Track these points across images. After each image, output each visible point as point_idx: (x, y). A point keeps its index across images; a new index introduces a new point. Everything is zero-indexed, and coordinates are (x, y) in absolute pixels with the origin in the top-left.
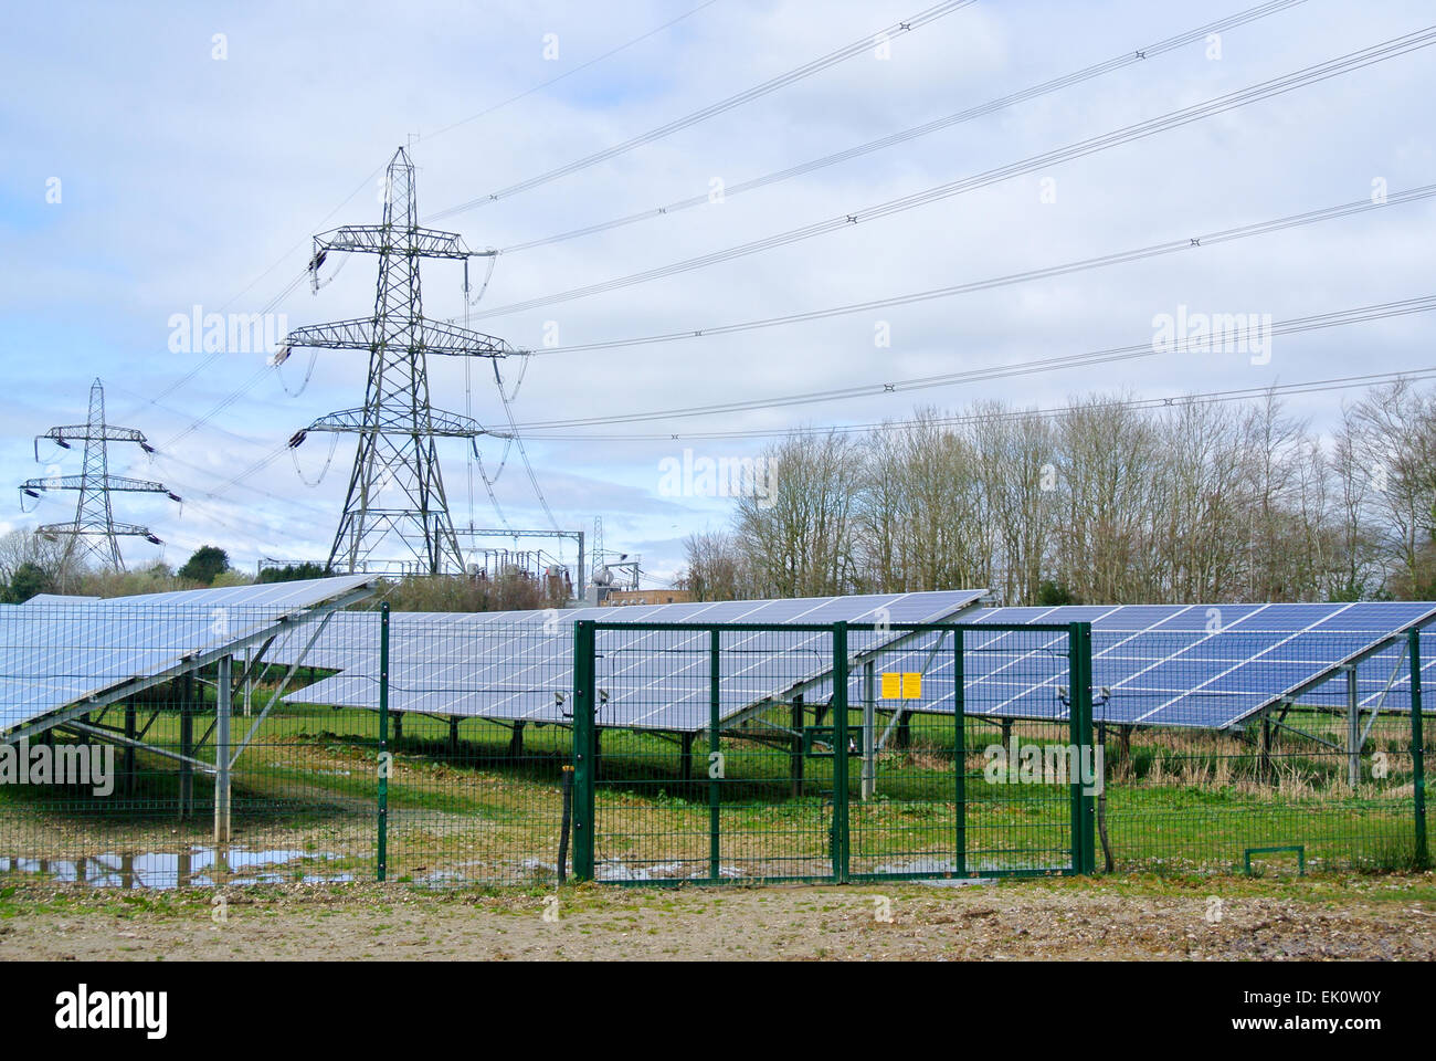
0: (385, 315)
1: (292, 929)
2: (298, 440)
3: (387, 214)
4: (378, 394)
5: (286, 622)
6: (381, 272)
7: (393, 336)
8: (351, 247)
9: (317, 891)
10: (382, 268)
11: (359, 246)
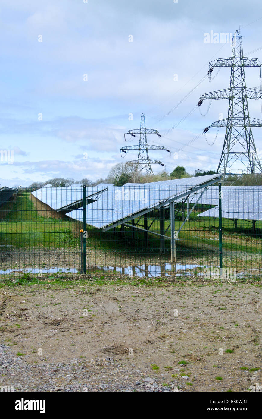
0: (233, 87)
1: (188, 291)
2: (206, 130)
3: (233, 53)
4: (232, 114)
5: (192, 190)
6: (232, 73)
7: (236, 94)
8: (222, 65)
9: (200, 278)
10: (232, 72)
11: (224, 65)
